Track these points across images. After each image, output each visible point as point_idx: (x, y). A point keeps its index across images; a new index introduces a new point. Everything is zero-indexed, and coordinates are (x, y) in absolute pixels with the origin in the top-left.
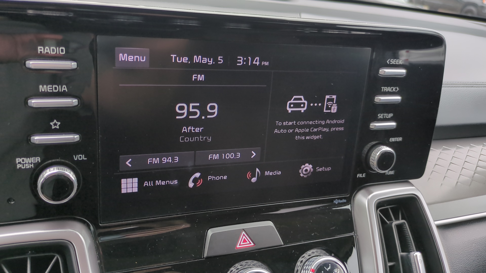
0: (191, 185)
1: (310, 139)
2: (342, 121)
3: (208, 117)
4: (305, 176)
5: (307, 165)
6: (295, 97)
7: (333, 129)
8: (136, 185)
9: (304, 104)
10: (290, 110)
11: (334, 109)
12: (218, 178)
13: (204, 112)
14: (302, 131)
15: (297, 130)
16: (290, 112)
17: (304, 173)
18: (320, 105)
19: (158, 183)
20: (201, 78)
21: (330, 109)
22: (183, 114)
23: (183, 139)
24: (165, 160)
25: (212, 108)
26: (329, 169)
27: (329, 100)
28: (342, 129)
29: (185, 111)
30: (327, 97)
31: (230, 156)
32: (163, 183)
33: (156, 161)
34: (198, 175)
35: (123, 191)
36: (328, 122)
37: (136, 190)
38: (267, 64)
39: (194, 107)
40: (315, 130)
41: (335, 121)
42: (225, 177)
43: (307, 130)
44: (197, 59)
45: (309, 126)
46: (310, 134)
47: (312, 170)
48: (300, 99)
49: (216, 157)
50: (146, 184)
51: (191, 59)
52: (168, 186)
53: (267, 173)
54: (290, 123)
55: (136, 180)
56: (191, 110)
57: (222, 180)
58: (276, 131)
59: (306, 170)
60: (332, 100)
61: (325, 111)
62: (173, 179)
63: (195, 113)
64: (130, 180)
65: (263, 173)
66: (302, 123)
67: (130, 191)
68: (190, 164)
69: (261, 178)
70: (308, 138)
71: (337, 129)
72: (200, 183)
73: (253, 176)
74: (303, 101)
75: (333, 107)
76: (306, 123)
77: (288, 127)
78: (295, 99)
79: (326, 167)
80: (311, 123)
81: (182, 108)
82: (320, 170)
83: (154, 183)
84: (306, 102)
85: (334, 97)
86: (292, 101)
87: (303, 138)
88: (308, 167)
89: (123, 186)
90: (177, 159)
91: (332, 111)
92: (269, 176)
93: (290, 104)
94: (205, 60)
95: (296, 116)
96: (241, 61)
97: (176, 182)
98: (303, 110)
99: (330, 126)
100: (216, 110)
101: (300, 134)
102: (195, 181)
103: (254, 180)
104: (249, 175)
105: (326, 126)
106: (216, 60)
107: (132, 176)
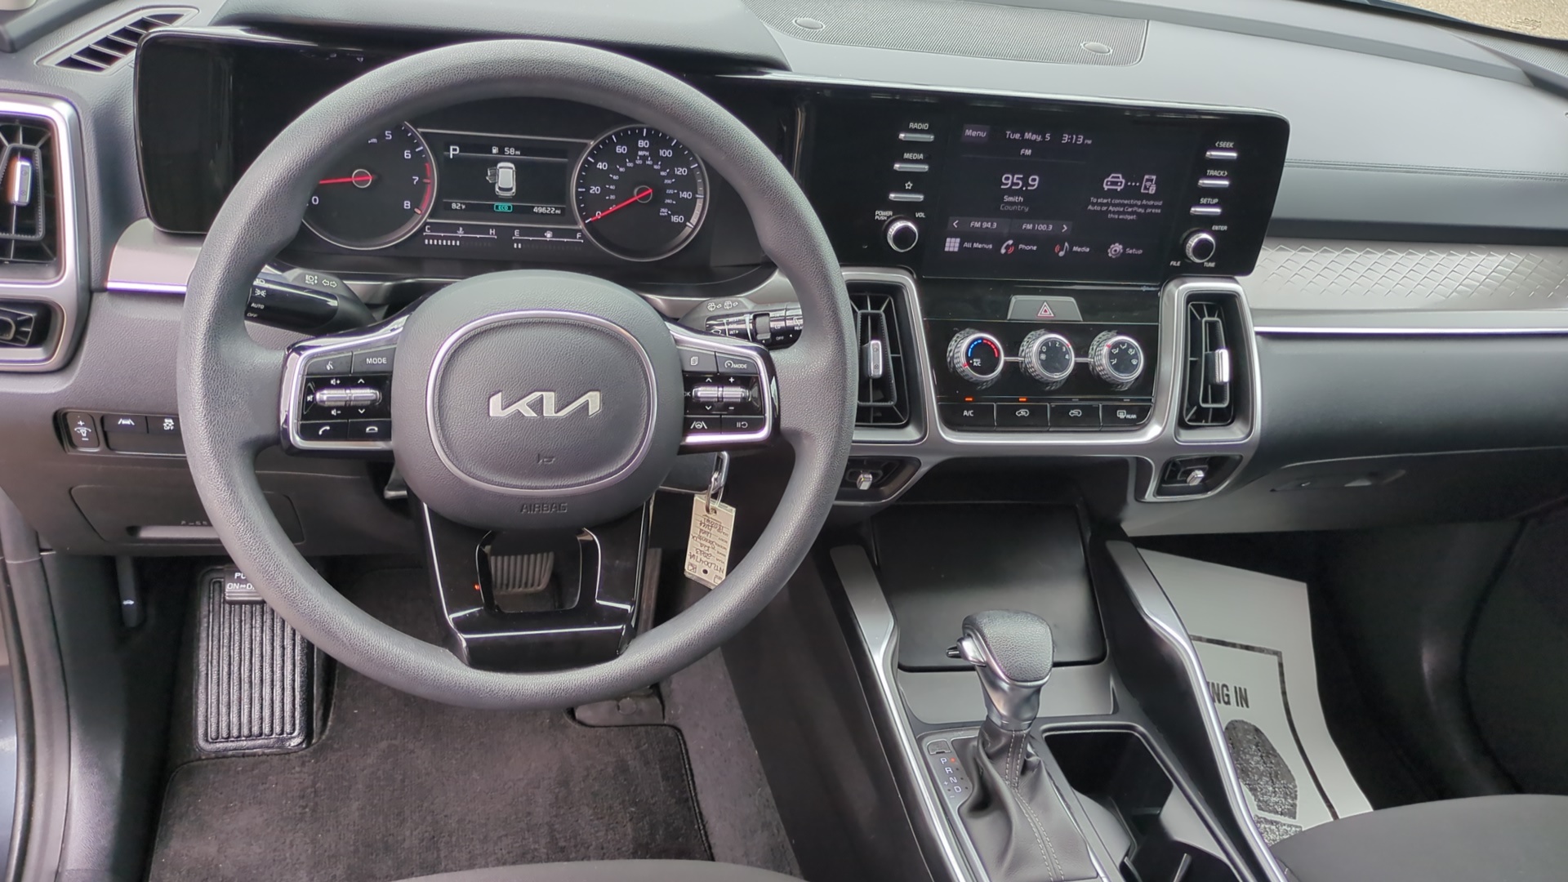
0: (1003, 251)
1: (1123, 219)
2: (1160, 203)
3: (1029, 188)
4: (1114, 257)
5: (1117, 244)
6: (1113, 175)
7: (1149, 210)
8: (957, 245)
9: (1121, 182)
10: (1106, 188)
11: (1152, 190)
12: (1028, 248)
13: (1026, 184)
14: (1116, 209)
15: (1111, 208)
16: (1106, 189)
17: (1113, 253)
18: (1138, 184)
19: (975, 245)
20: (1028, 152)
21: (1148, 189)
22: (1007, 184)
23: (1003, 207)
24: (985, 225)
25: (1034, 180)
26: (1140, 252)
27: (1147, 180)
28: (1159, 211)
29: (1010, 182)
30: (1146, 177)
31: (1042, 227)
32: (980, 246)
33: (978, 225)
34: (1010, 242)
35: (947, 249)
36: (1144, 202)
37: (956, 250)
38: (1089, 142)
39: (1018, 179)
40: (1130, 210)
41: (1151, 203)
42: (1035, 248)
43: (1122, 209)
44: (1028, 136)
45: (1123, 205)
46: (1124, 213)
47: (1122, 251)
48: (1118, 177)
49: (1030, 227)
50: (966, 245)
51: (1023, 136)
52: (983, 249)
53: (1075, 249)
54: (1105, 201)
55: (958, 240)
56: (1015, 181)
57: (1031, 250)
58: (1090, 207)
59: (1116, 251)
60: (1152, 180)
61: (1142, 191)
62: (988, 244)
63: (1018, 184)
64: (953, 240)
65: (1071, 248)
66: (1117, 201)
67: (951, 250)
68: (1006, 231)
69: (1070, 252)
70: (1121, 217)
71: (1153, 211)
72: (1011, 250)
73: (1061, 249)
74: (1121, 179)
75: (1151, 188)
76: (1121, 201)
77: (1102, 205)
78: (1113, 177)
79: (1138, 249)
80: (1126, 202)
81: (1007, 179)
82: (1131, 252)
83: (972, 245)
84: (1124, 181)
85: (1154, 177)
86: (1110, 179)
87: (1116, 217)
88: (1118, 247)
89: (947, 244)
90: (995, 225)
91: (1150, 192)
92: (1077, 252)
93: (1107, 182)
94: (1034, 137)
95: (1112, 194)
96: (1066, 138)
97: (991, 246)
98: (1119, 189)
99: (1145, 207)
100: (1036, 183)
101: (1114, 213)
102: (1008, 247)
103: (1062, 254)
104: (1057, 248)
105: (1141, 206)
106: (1044, 137)
107: (956, 237)
